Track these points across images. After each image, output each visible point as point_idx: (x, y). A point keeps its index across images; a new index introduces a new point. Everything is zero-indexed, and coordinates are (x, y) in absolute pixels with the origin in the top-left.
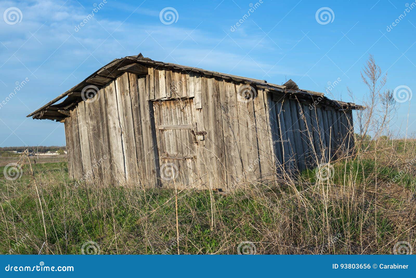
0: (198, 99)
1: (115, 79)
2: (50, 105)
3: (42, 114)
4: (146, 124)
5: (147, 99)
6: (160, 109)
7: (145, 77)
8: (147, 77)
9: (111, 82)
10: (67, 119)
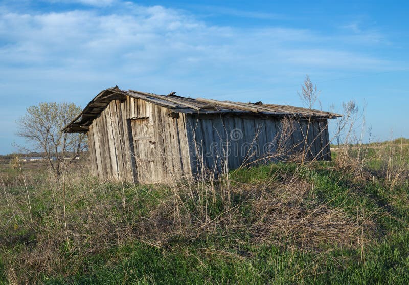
0: (151, 119)
1: (109, 104)
2: (73, 123)
3: (68, 129)
4: (126, 136)
5: (126, 118)
6: (135, 125)
7: (124, 102)
8: (126, 102)
9: (107, 106)
10: (88, 132)
